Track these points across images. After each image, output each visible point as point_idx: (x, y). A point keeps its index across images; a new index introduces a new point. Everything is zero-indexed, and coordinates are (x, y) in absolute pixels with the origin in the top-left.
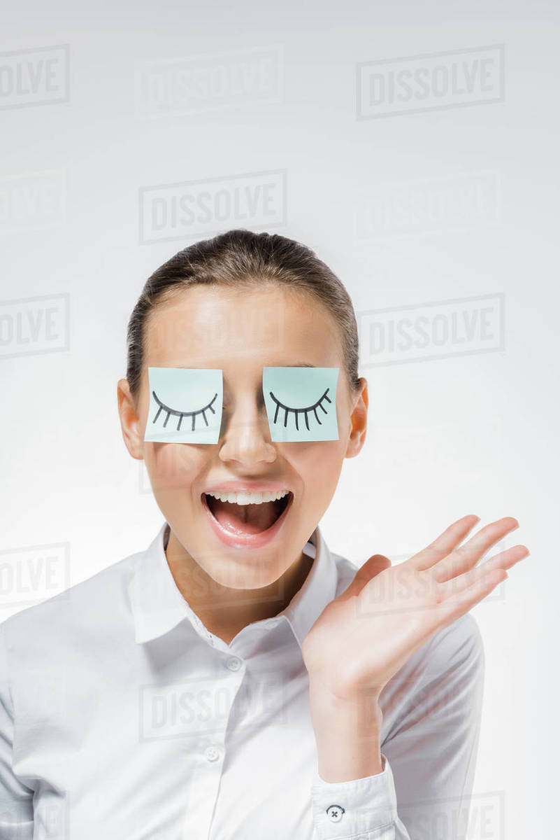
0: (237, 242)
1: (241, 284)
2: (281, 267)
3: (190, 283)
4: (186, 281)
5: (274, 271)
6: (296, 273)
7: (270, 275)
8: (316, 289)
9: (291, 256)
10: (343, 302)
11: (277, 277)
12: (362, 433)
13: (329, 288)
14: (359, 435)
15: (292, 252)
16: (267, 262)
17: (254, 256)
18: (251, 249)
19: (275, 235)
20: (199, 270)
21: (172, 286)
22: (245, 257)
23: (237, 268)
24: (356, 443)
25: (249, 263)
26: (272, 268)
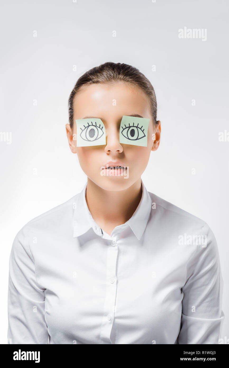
0: (108, 67)
1: (110, 83)
2: (125, 76)
3: (90, 83)
4: (89, 83)
5: (122, 78)
6: (131, 78)
7: (121, 79)
8: (138, 84)
9: (129, 71)
10: (150, 88)
11: (124, 80)
12: (158, 142)
13: (144, 83)
14: (157, 142)
15: (129, 70)
16: (119, 74)
17: (114, 72)
18: (113, 69)
19: (123, 64)
20: (94, 78)
21: (83, 85)
22: (111, 72)
23: (108, 77)
24: (156, 145)
25: (112, 75)
26: (121, 76)
